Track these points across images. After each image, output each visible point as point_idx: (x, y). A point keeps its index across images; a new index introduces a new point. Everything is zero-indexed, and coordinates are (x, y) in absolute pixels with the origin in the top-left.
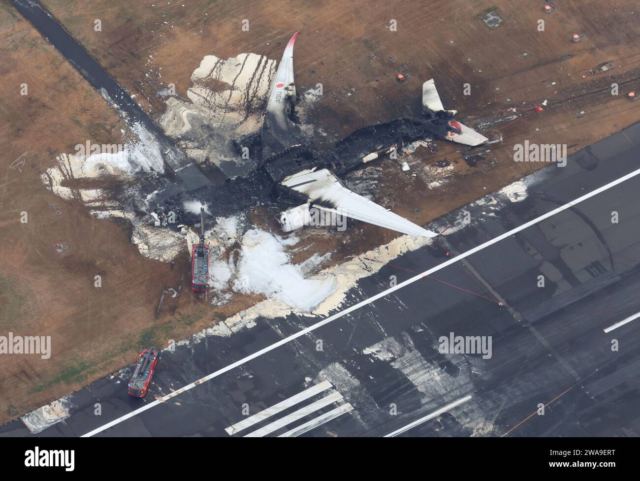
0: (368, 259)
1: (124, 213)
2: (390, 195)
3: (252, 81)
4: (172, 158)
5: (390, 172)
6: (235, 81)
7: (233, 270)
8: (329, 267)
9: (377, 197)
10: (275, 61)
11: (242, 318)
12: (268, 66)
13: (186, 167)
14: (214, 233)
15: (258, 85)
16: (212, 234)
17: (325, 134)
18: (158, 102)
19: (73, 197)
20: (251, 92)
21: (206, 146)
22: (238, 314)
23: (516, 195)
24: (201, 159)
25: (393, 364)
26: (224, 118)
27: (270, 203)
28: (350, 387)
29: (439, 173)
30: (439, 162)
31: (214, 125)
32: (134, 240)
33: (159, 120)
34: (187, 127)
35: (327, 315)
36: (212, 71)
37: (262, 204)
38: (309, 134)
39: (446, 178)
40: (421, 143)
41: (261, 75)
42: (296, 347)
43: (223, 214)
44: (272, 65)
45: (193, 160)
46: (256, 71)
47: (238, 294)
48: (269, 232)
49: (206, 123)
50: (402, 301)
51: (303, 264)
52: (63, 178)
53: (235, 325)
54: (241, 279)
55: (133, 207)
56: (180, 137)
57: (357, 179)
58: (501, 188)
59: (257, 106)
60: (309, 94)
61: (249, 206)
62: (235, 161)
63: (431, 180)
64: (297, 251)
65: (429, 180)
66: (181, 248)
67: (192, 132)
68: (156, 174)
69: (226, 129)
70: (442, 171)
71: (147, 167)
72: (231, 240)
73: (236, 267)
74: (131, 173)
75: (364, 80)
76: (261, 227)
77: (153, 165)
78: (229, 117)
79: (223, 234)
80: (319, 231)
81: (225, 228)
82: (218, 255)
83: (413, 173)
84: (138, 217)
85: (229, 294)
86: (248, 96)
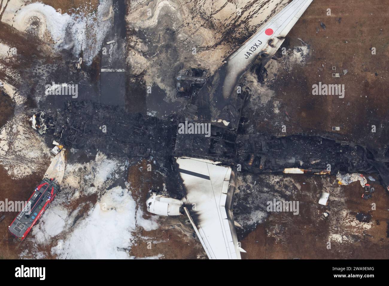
1: (16, 93)
2: (285, 225)
4: (110, 53)
5: (306, 196)
7: (68, 226)
9: (271, 219)
13: (115, 72)
14: (83, 170)
15: (259, 9)
16: (80, 169)
17: (277, 111)
20: (246, 14)
21: (154, 57)
24: (136, 70)
26: (196, 32)
27: (162, 165)
29: (351, 227)
30: (361, 212)
31: (180, 35)
32: (2, 132)
37: (155, 162)
38: (262, 102)
39: (354, 236)
40: (360, 179)
43: (108, 152)
45: (128, 67)
48: (136, 200)
49: (174, 27)
54: (67, 242)
55: (29, 91)
56: (137, 30)
57: (268, 186)
59: (238, 36)
60: (299, 50)
61: (140, 157)
62: (168, 92)
63: (338, 230)
64: (145, 240)
65: (336, 229)
66: (38, 169)
67: (153, 31)
68: (81, 63)
69: (188, 46)
70: (357, 225)
71: (78, 49)
72: (93, 187)
73: (74, 225)
74: (59, 46)
75: (364, 67)
76: (133, 189)
77: (86, 49)
78: (201, 33)
79: (90, 176)
80: (185, 228)
81: (98, 170)
82: (68, 199)
83: (327, 211)
84: (26, 106)
85: (44, 254)
86: (238, 18)
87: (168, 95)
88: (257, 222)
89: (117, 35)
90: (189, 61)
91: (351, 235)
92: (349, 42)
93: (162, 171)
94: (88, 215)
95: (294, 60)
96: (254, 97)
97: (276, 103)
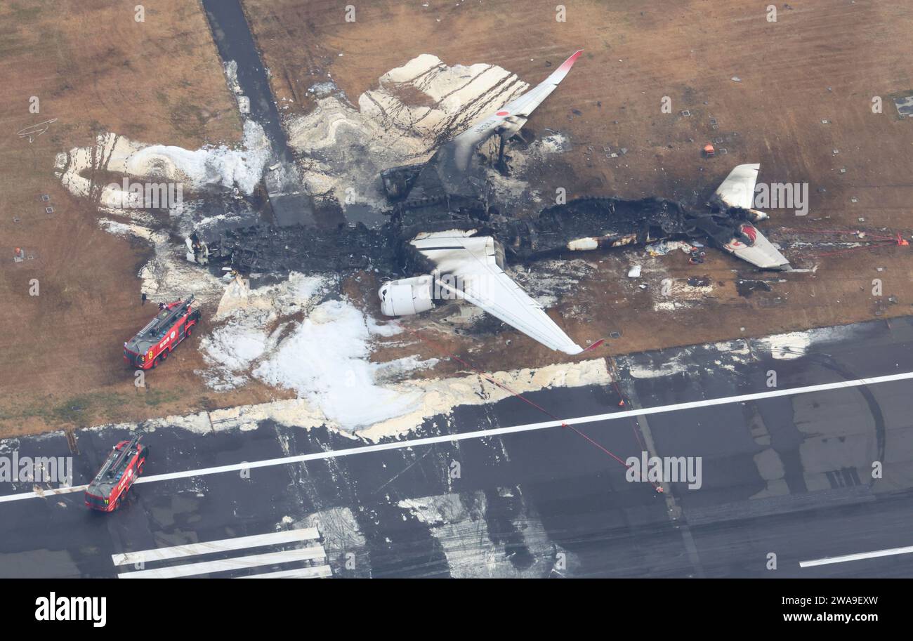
0: (492, 382)
1: (151, 233)
3: (472, 103)
5: (607, 273)
6: (446, 97)
7: (271, 347)
8: (423, 377)
9: (563, 301)
10: (528, 85)
11: (240, 415)
12: (512, 89)
14: (275, 291)
15: (479, 110)
16: (270, 292)
17: (537, 200)
18: (307, 98)
19: (87, 194)
21: (341, 174)
22: (238, 408)
23: (786, 350)
24: (321, 189)
25: (434, 530)
26: (395, 142)
28: (347, 544)
29: (683, 292)
30: (693, 278)
31: (373, 148)
32: (144, 272)
33: (291, 122)
34: (330, 141)
35: (376, 440)
36: (420, 76)
37: (376, 270)
38: (514, 194)
39: (690, 302)
40: (681, 246)
41: (493, 98)
42: (298, 473)
43: (305, 269)
44: (518, 89)
45: (308, 188)
46: (488, 91)
47: (257, 382)
48: (361, 310)
49: (362, 142)
50: (506, 450)
51: (384, 365)
52: (90, 165)
53: (223, 421)
54: (274, 362)
55: (170, 229)
56: (309, 152)
57: (549, 271)
58: (768, 334)
60: (550, 140)
61: (353, 268)
62: (373, 204)
63: (665, 299)
64: (387, 345)
65: (662, 298)
66: (208, 300)
67: (334, 150)
68: (237, 193)
69: (388, 157)
70: (691, 290)
71: (229, 180)
72: (294, 306)
73: (278, 345)
74: (200, 182)
75: (650, 142)
76: (353, 300)
77: (240, 179)
78: (403, 143)
79: (287, 296)
81: (296, 288)
82: (260, 322)
83: (643, 283)
84: (171, 244)
85: (243, 378)
86: (452, 122)
87: (373, 207)
93: (391, 276)
94: (295, 333)
95: (546, 150)
96: (501, 191)
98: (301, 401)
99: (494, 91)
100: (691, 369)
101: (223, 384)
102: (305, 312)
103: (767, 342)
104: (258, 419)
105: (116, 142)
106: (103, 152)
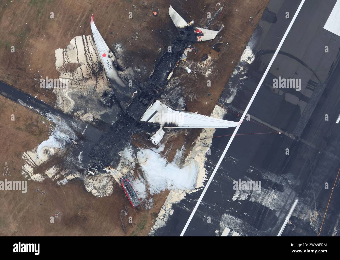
0: (203, 139)
1: (73, 175)
2: (191, 92)
3: (86, 55)
4: (77, 127)
5: (183, 77)
6: (78, 59)
7: (144, 182)
8: (187, 155)
9: (185, 96)
10: (90, 35)
11: (165, 210)
12: (88, 40)
13: (86, 129)
14: (123, 163)
15: (90, 55)
16: (122, 165)
17: (139, 70)
18: (49, 93)
19: (44, 178)
20: (90, 62)
21: (88, 110)
22: (162, 209)
23: (249, 58)
24: (90, 120)
25: (250, 200)
26: (86, 87)
27: (138, 130)
28: (239, 225)
29: (206, 65)
30: (202, 57)
31: (84, 94)
32: (88, 189)
33: (56, 106)
34: (73, 102)
35: (203, 186)
36: (64, 59)
37: (135, 132)
38: (132, 74)
39: (211, 66)
40: (187, 50)
41: (88, 48)
42: (200, 215)
43: (120, 149)
44: (90, 39)
45: (87, 122)
46: (84, 47)
47: (155, 196)
48: (148, 148)
49: (79, 94)
50: (234, 157)
51: (175, 160)
52: (33, 169)
53: (164, 217)
54: (151, 186)
55: (75, 169)
56: (72, 111)
57: (170, 90)
58: (240, 58)
59: (97, 70)
60: (117, 48)
61: (129, 137)
62: (107, 111)
63: (205, 71)
64: (167, 153)
65: (204, 72)
66: (112, 182)
67: (76, 104)
68: (75, 141)
69: (91, 93)
70: (207, 62)
71: (68, 139)
72: (133, 163)
73: (145, 180)
74: (62, 147)
75: (139, 25)
76: (142, 147)
77: (70, 136)
78: (88, 85)
79: (127, 162)
80: (170, 134)
81: (126, 157)
82: (132, 176)
83: (194, 71)
84: (82, 174)
85: (151, 198)
86: (90, 66)
87: (108, 112)
88: (184, 103)
89: (70, 120)
90: (98, 96)
91: (210, 67)
92: (125, 26)
93: (140, 131)
94: (144, 172)
95: (120, 52)
96: (128, 77)
97: (136, 69)
98: (172, 191)
99: (86, 46)
100: (238, 87)
101: (149, 205)
102: (137, 162)
103: (242, 60)
104: (170, 207)
105: (28, 155)
106: (29, 161)
